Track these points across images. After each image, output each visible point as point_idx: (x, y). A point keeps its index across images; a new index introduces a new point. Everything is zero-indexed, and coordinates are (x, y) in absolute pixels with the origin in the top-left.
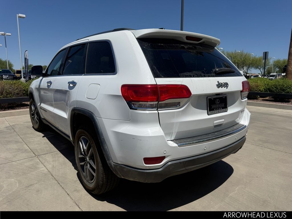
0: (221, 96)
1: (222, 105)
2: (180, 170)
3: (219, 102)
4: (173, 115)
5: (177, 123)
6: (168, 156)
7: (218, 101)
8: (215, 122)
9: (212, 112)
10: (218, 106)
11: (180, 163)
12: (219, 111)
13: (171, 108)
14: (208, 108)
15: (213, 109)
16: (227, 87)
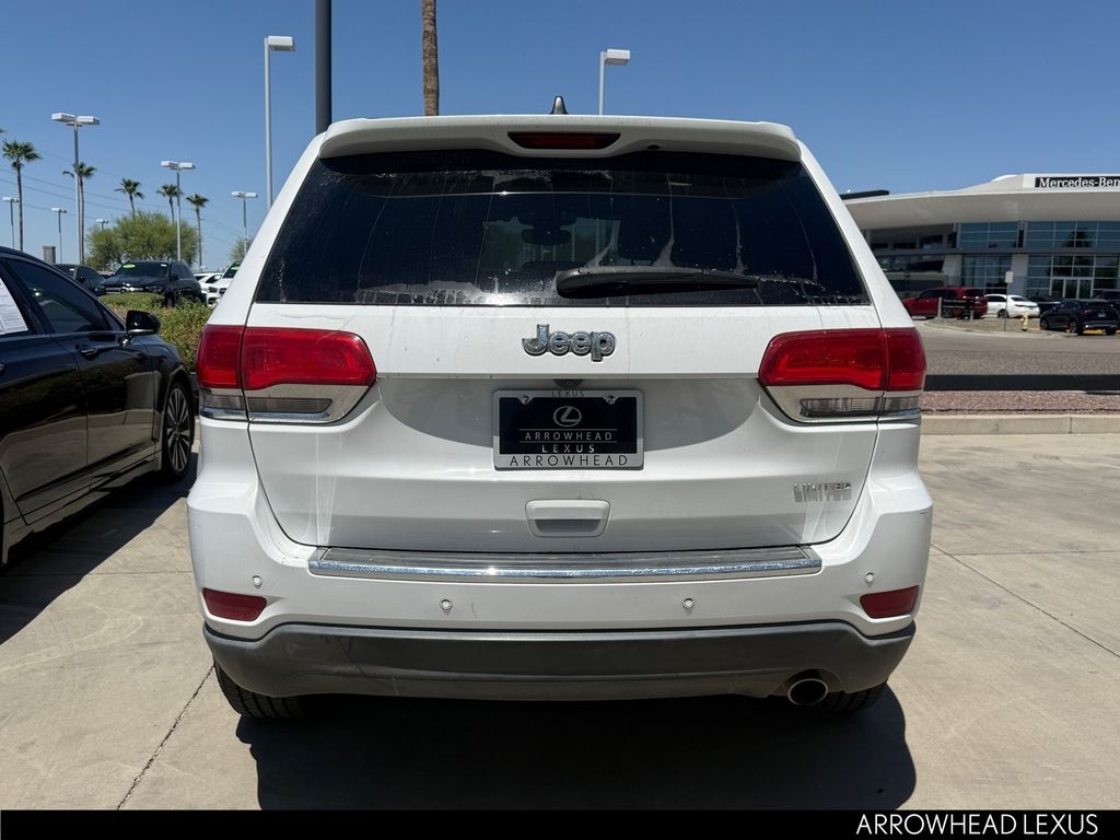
0: (587, 394)
1: (598, 436)
2: (335, 669)
3: (578, 421)
4: (306, 445)
5: (326, 479)
6: (275, 599)
7: (573, 415)
8: (536, 504)
9: (519, 457)
10: (568, 436)
11: (326, 638)
12: (569, 461)
13: (297, 418)
14: (497, 440)
15: (533, 449)
16: (603, 355)
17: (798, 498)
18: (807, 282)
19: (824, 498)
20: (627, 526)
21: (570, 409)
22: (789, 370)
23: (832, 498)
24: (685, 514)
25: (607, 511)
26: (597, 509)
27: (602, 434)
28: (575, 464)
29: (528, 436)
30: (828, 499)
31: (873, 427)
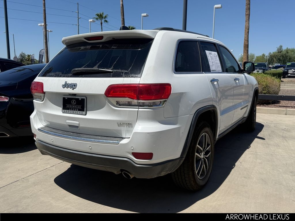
0: (77, 97)
7: (75, 102)
8: (67, 121)
9: (66, 110)
10: (74, 107)
12: (73, 112)
14: (62, 106)
15: (68, 109)
16: (74, 88)
17: (119, 126)
18: (126, 71)
19: (126, 126)
20: (83, 128)
21: (74, 100)
22: (113, 94)
23: (128, 127)
24: (89, 126)
25: (79, 124)
26: (77, 123)
27: (79, 106)
28: (74, 113)
29: (67, 106)
30: (127, 127)
31: (137, 109)
